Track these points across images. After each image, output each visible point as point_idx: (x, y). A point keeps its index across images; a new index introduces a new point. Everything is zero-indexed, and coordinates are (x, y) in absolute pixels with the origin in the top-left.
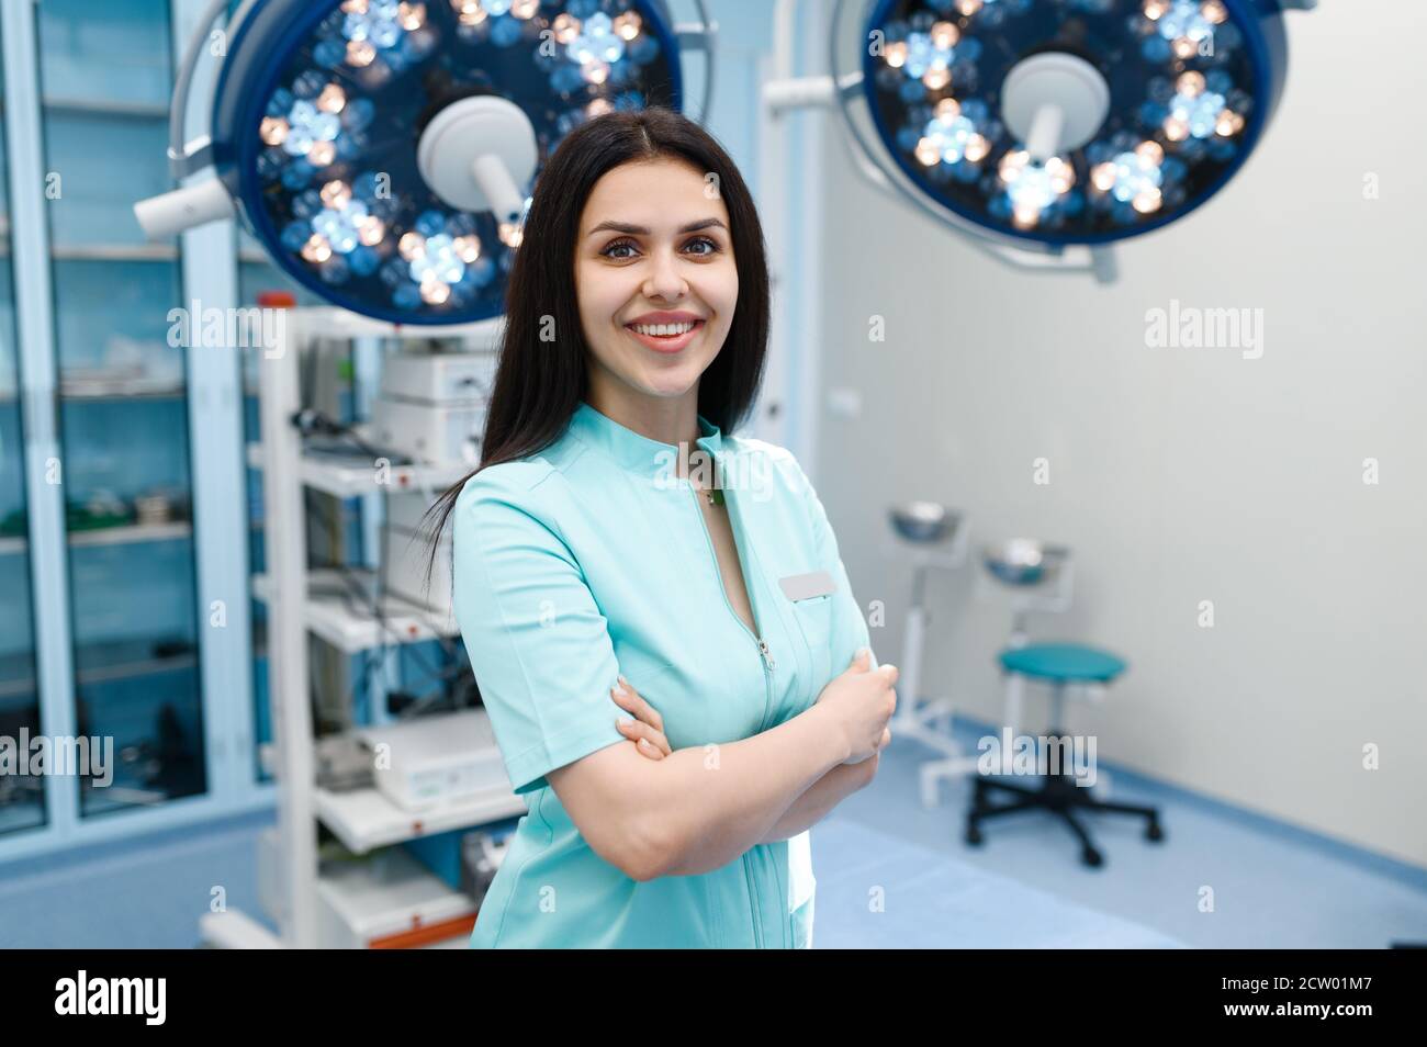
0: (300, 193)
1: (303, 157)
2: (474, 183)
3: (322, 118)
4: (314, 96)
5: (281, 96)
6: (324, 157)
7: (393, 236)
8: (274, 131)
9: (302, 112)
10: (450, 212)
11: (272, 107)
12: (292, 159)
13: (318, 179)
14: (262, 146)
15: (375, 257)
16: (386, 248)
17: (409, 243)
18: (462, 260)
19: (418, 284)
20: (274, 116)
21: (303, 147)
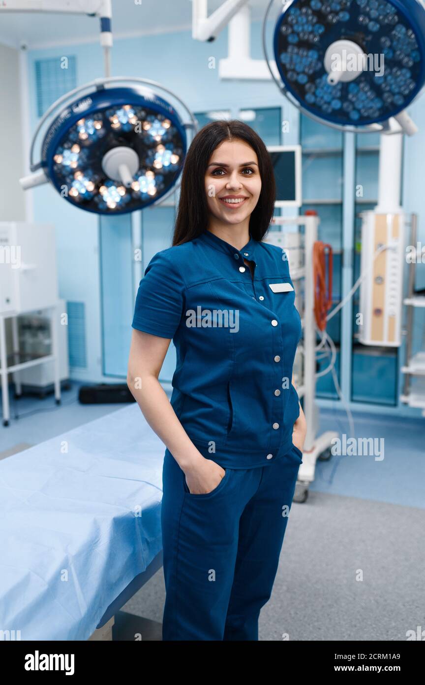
0: (68, 176)
1: (68, 166)
2: (118, 174)
3: (72, 154)
4: (70, 148)
5: (60, 149)
6: (74, 166)
7: (97, 188)
8: (59, 159)
9: (66, 153)
10: (114, 181)
11: (57, 152)
12: (64, 167)
13: (72, 172)
14: (54, 163)
15: (92, 194)
16: (95, 191)
17: (103, 190)
18: (120, 195)
19: (105, 202)
20: (58, 154)
21: (67, 163)
